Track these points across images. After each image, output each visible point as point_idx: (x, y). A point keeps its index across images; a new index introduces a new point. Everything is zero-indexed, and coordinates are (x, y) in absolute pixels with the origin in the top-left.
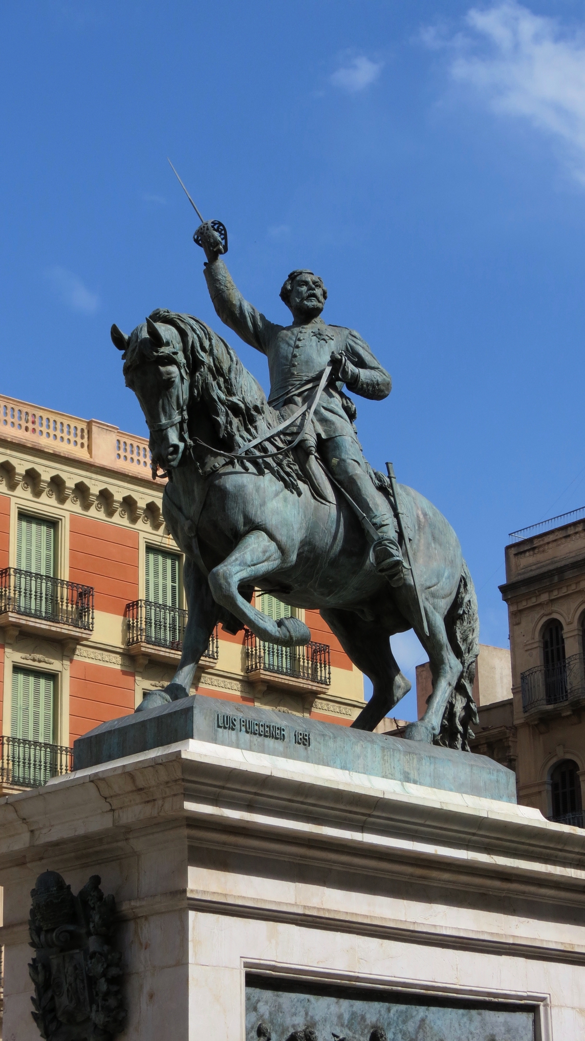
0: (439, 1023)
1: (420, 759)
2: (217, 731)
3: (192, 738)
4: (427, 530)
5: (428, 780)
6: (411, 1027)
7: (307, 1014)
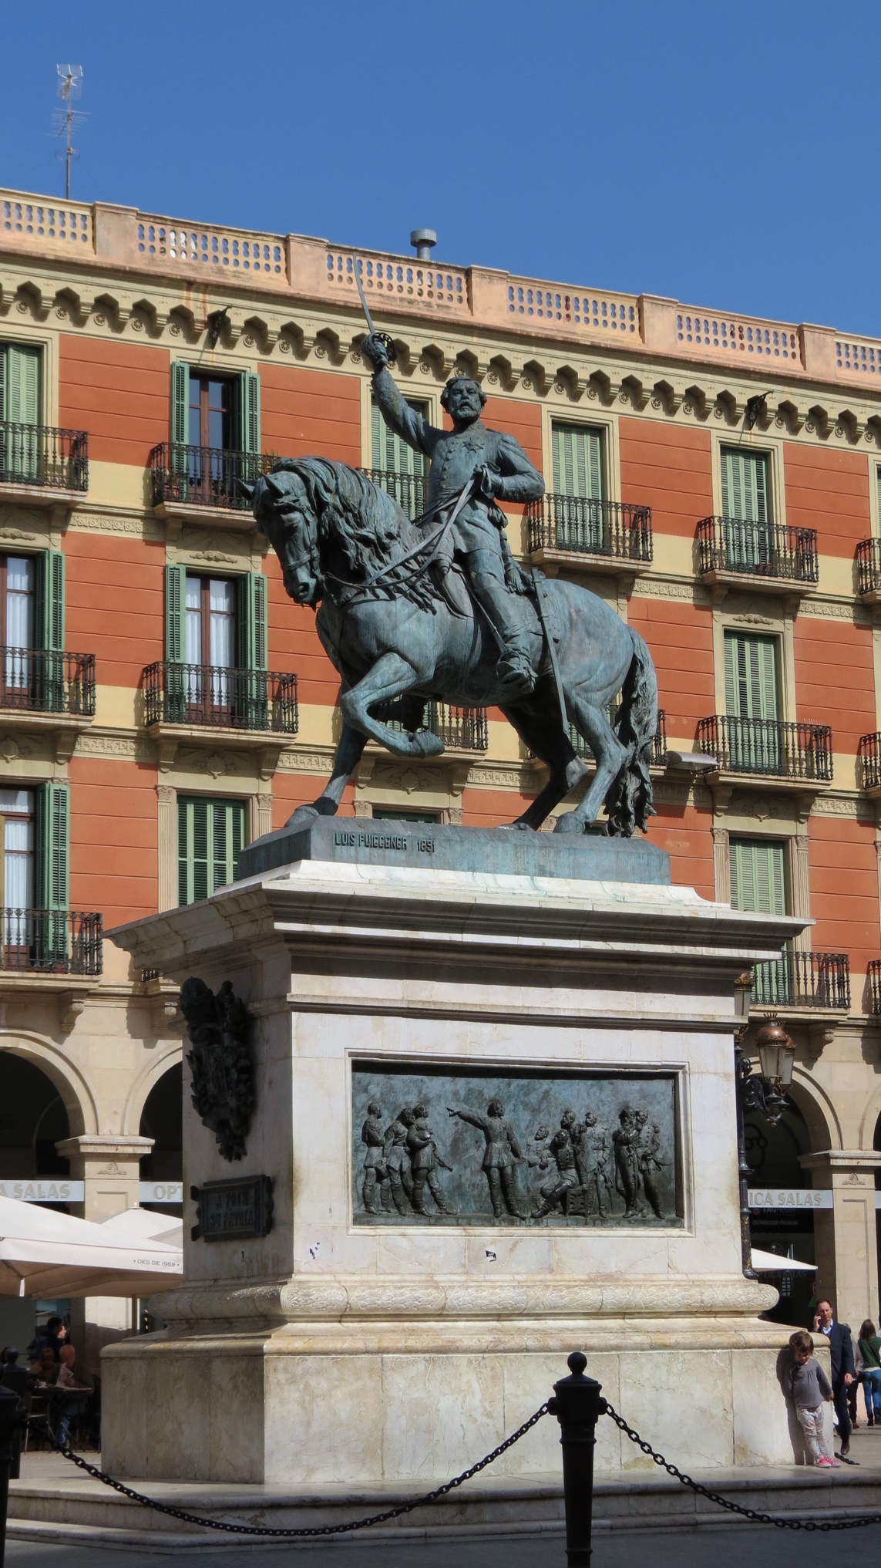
0: (565, 1093)
1: (558, 852)
2: (334, 848)
3: (308, 857)
4: (580, 626)
5: (566, 871)
6: (533, 1099)
7: (420, 1092)
